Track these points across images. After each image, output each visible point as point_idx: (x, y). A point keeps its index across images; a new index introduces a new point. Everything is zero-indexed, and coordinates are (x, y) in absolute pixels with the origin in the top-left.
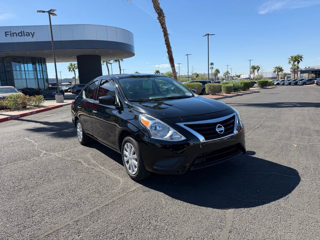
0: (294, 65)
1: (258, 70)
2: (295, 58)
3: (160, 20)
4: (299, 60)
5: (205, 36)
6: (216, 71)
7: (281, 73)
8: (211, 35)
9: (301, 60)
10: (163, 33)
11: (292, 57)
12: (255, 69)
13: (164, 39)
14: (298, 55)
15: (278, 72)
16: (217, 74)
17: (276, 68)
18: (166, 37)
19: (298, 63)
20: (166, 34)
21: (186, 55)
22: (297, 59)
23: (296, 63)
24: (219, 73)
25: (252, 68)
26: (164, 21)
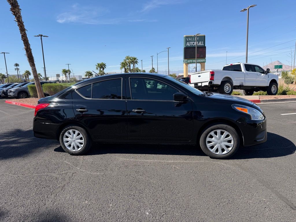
0: (100, 71)
1: (69, 74)
2: (101, 65)
3: (14, 12)
4: (104, 67)
5: (38, 36)
6: (26, 72)
7: (91, 77)
8: (45, 36)
9: (105, 67)
10: (18, 28)
11: (98, 64)
12: (66, 73)
13: (21, 35)
14: (102, 63)
15: (89, 76)
16: (28, 76)
17: (87, 72)
18: (23, 33)
19: (103, 69)
20: (22, 29)
21: (2, 53)
22: (102, 66)
23: (102, 69)
24: (30, 75)
25: (64, 72)
26: (20, 14)
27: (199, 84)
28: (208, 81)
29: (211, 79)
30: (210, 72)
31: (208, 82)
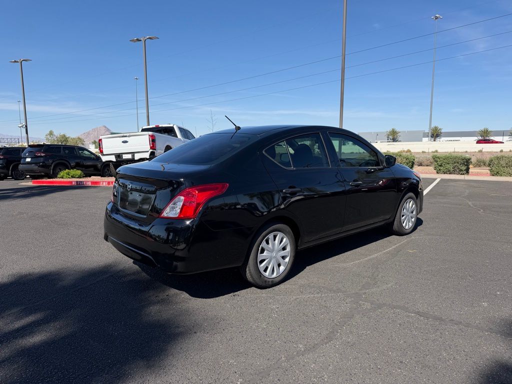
27: (124, 155)
28: (148, 151)
29: (151, 148)
30: (149, 136)
31: (149, 153)
